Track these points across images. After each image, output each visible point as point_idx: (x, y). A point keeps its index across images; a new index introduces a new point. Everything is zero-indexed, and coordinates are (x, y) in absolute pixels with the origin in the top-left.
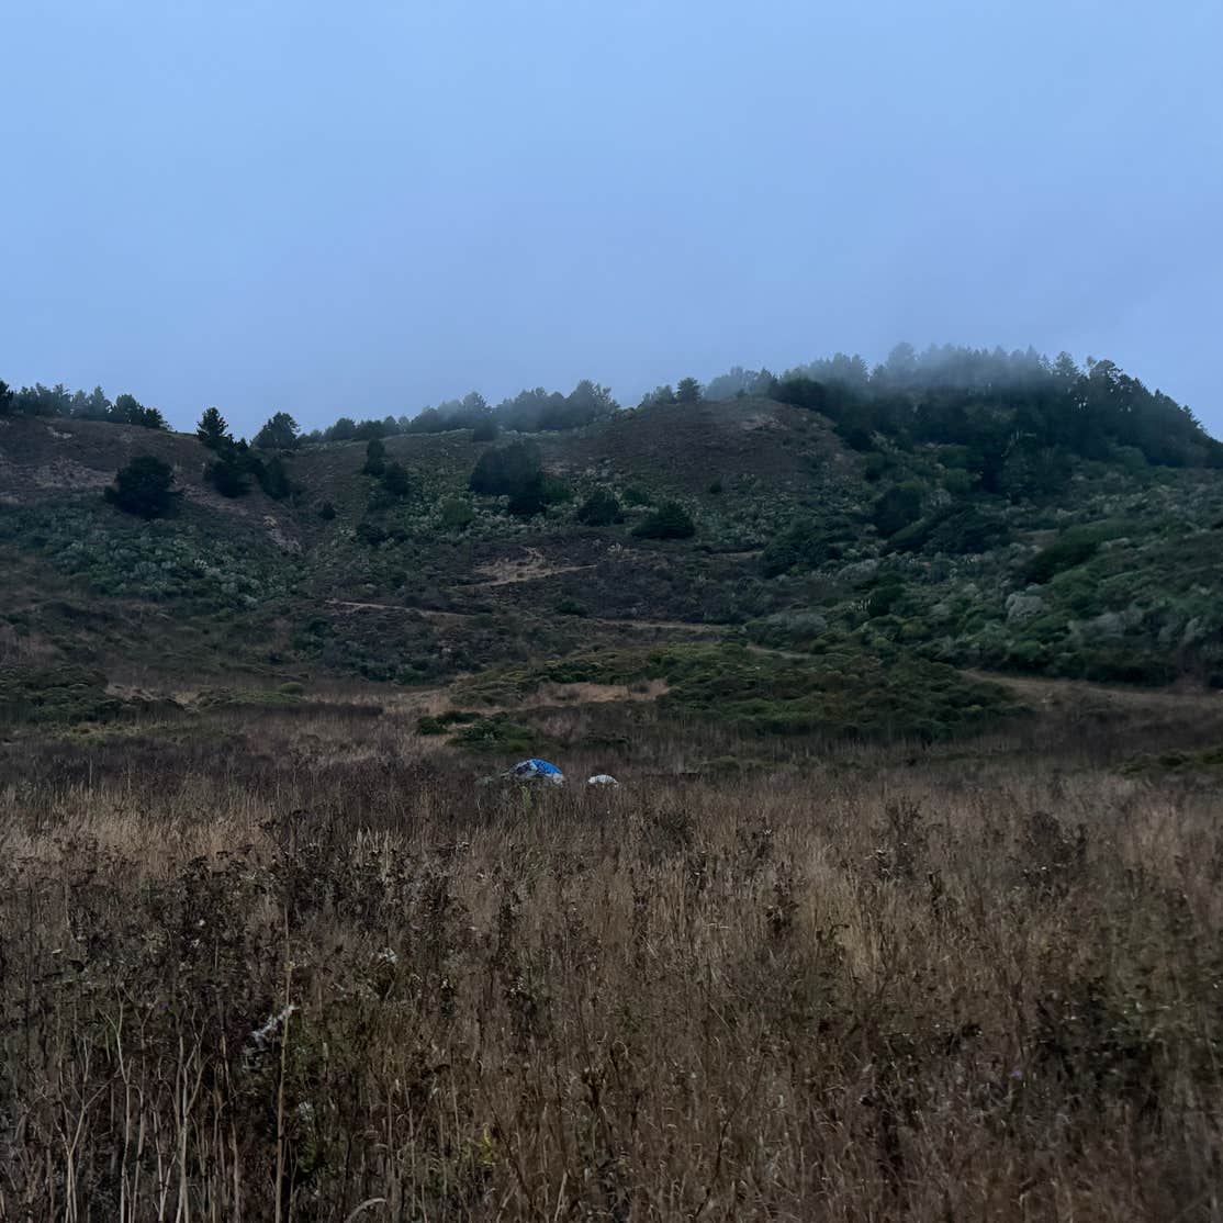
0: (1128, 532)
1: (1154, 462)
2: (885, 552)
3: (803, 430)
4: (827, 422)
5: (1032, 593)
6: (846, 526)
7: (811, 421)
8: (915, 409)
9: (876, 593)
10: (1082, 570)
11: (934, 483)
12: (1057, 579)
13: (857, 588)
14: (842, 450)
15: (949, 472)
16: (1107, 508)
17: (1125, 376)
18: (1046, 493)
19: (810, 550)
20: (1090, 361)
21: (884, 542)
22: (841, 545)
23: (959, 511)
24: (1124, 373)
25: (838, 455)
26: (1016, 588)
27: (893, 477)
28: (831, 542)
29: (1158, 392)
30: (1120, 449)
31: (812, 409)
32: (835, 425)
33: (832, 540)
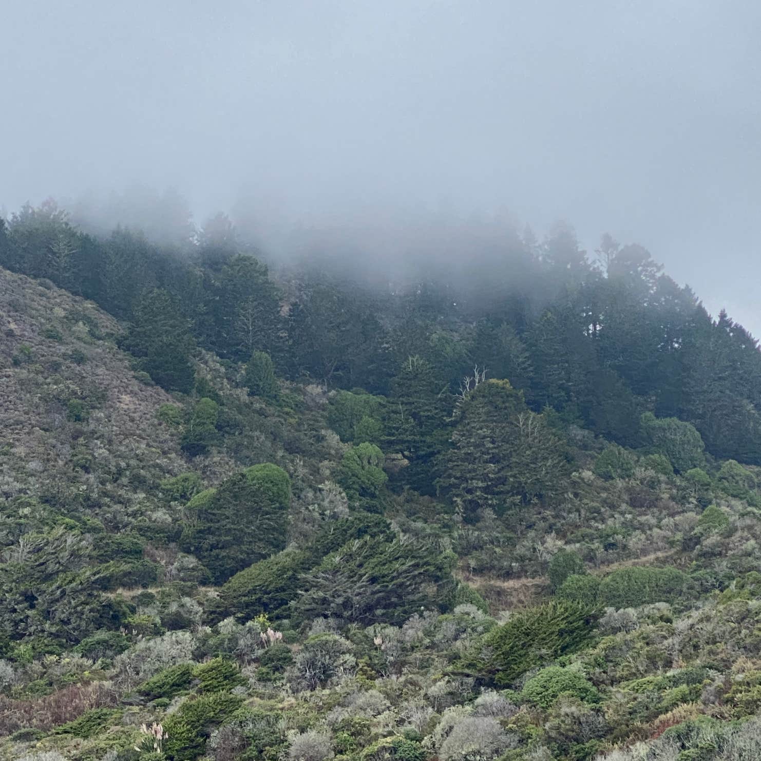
0: (667, 591)
1: (716, 452)
2: (214, 617)
3: (52, 336)
4: (107, 323)
5: (489, 711)
6: (137, 553)
7: (73, 317)
8: (285, 310)
9: (186, 708)
10: (576, 665)
11: (316, 471)
12: (531, 682)
13: (149, 695)
14: (135, 386)
15: (347, 449)
16: (636, 540)
17: (669, 280)
18: (526, 502)
19: (58, 606)
20: (608, 243)
21: (213, 593)
22: (124, 594)
23: (360, 533)
24: (666, 271)
25: (126, 398)
26: (455, 698)
27: (235, 452)
28: (105, 589)
29: (723, 316)
30: (657, 422)
31: (75, 293)
32: (121, 329)
33: (106, 584)
